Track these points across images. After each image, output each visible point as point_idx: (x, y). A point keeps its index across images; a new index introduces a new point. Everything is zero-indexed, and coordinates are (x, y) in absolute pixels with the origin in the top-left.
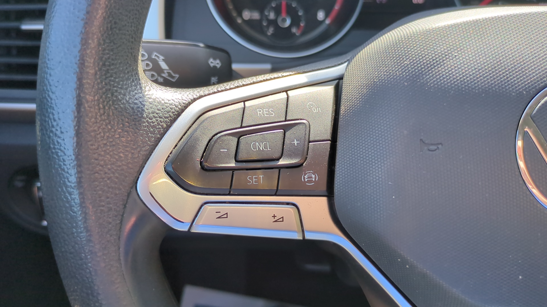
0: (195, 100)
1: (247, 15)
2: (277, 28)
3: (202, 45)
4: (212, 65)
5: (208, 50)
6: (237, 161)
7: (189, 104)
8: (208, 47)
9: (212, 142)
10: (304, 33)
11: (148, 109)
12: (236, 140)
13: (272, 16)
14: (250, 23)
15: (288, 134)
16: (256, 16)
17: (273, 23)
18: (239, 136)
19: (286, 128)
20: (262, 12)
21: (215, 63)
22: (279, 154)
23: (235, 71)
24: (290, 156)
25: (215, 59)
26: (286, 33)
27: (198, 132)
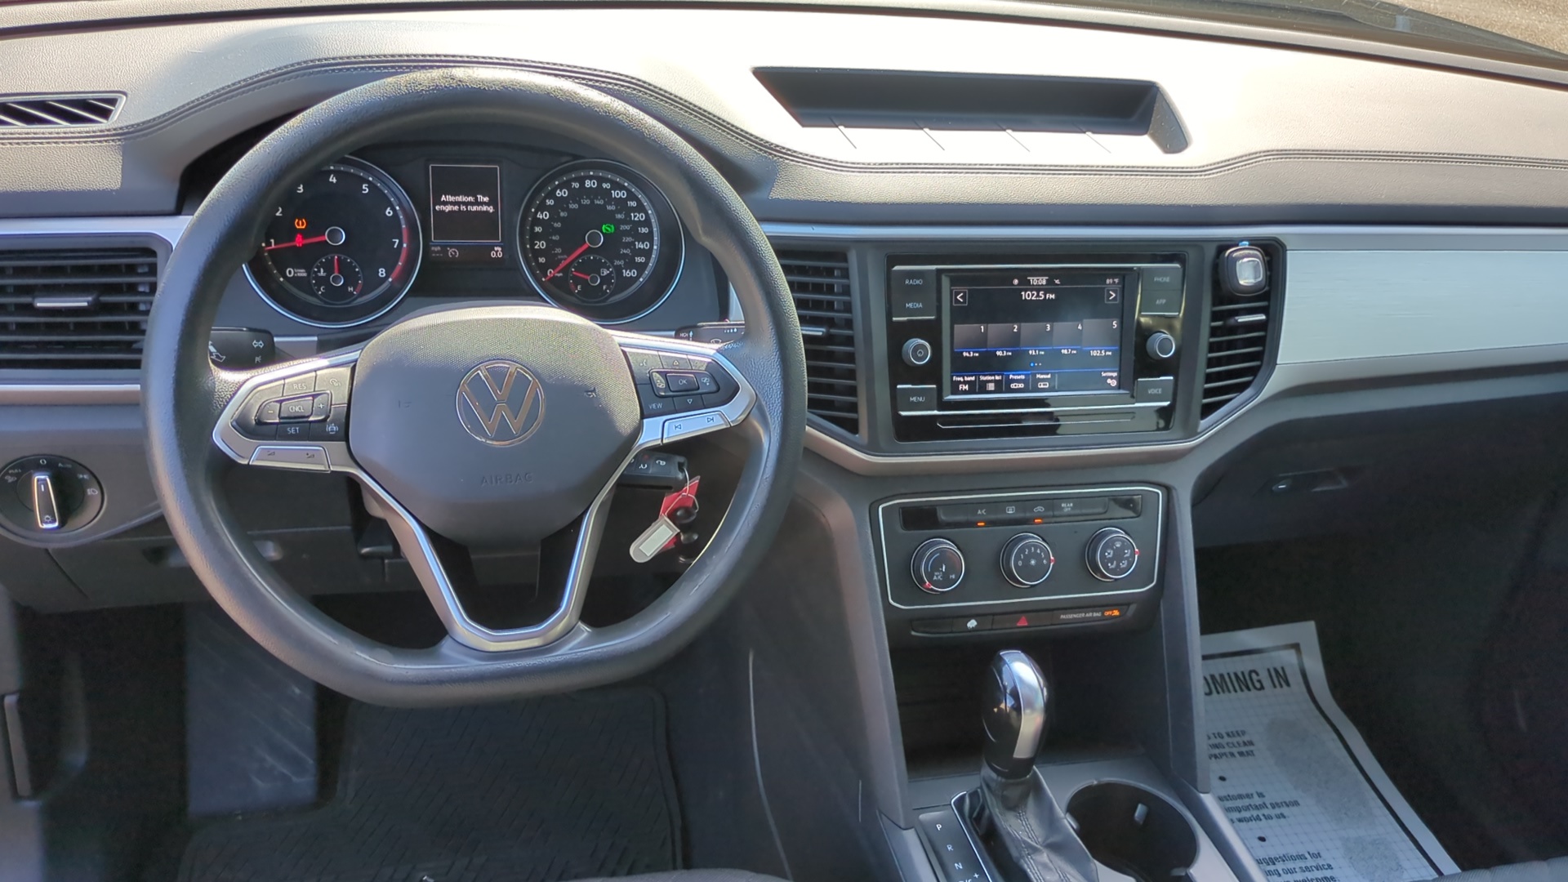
0: (248, 380)
1: (290, 272)
2: (329, 287)
3: (245, 329)
4: (255, 346)
5: (251, 333)
6: (280, 418)
7: (245, 382)
8: (250, 330)
9: (263, 406)
10: (361, 294)
11: (218, 387)
12: (278, 405)
13: (322, 273)
14: (295, 281)
15: (315, 401)
16: (302, 273)
17: (324, 281)
18: (281, 402)
19: (314, 396)
20: (308, 270)
21: (258, 344)
22: (310, 413)
23: (278, 349)
24: (317, 415)
25: (258, 341)
26: (342, 293)
27: (251, 401)
